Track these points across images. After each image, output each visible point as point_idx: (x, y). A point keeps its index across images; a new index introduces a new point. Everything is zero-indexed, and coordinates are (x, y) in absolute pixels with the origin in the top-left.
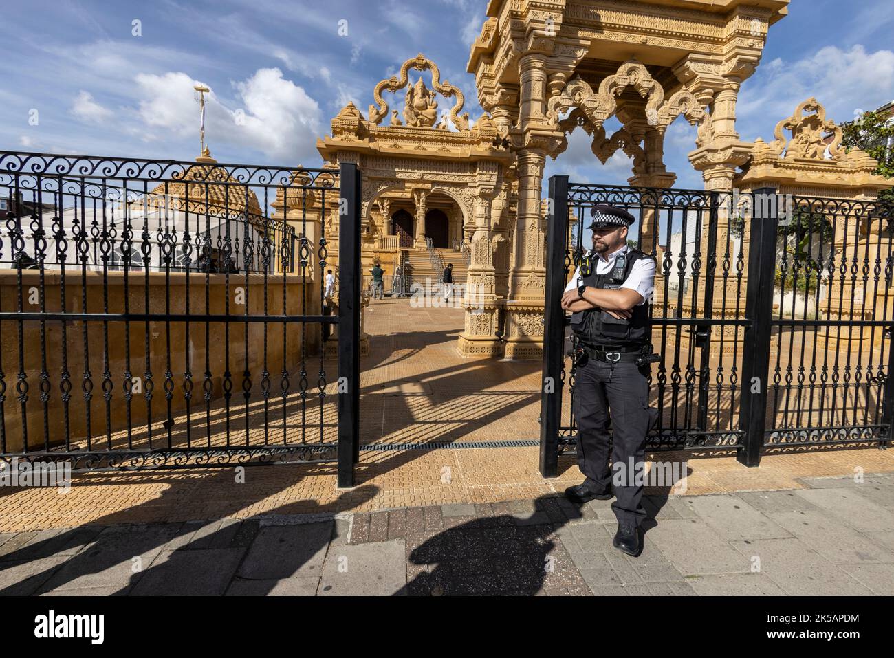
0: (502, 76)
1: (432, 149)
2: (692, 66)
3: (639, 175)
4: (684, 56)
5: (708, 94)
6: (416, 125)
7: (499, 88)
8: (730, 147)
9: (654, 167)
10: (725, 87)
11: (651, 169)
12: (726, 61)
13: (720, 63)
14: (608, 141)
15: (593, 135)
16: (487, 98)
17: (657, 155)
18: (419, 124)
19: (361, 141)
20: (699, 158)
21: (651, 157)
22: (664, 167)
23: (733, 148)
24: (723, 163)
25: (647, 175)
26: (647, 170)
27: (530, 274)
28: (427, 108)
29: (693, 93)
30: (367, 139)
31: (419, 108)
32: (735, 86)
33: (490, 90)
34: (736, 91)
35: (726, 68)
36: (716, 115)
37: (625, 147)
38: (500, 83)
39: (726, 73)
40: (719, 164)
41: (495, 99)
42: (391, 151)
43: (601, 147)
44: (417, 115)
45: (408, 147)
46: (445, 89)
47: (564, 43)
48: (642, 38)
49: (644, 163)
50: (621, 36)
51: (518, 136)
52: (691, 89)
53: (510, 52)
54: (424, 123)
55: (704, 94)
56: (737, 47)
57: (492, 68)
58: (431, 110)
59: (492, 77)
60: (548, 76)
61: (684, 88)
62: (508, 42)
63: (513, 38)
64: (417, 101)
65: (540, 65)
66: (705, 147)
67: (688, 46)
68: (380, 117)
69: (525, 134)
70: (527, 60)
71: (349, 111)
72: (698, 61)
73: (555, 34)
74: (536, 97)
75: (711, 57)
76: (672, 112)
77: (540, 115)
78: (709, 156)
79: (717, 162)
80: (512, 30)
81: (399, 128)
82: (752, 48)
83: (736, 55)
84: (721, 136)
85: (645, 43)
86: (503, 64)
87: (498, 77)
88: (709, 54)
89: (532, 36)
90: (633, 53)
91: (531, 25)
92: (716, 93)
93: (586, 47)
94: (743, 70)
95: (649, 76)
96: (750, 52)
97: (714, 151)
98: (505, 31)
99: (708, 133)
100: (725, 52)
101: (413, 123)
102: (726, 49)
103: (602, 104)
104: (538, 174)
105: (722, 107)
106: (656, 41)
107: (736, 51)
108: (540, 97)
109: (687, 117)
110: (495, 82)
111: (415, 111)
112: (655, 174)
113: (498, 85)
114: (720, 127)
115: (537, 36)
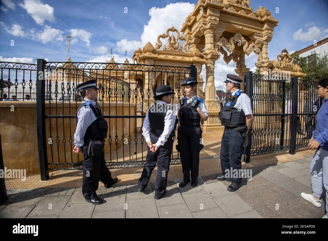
0: (196, 34)
1: (179, 58)
2: (255, 37)
3: (239, 69)
4: (253, 34)
5: (260, 45)
6: (172, 49)
7: (194, 38)
8: (268, 62)
9: (243, 66)
10: (264, 44)
11: (242, 67)
12: (264, 36)
13: (262, 37)
14: (229, 57)
15: (223, 55)
16: (189, 41)
17: (243, 62)
18: (173, 49)
19: (155, 55)
20: (259, 65)
21: (242, 63)
22: (246, 66)
23: (269, 62)
24: (266, 67)
25: (241, 69)
26: (241, 66)
27: (212, 102)
28: (175, 44)
29: (256, 44)
30: (157, 54)
31: (173, 44)
32: (267, 44)
33: (190, 38)
34: (267, 45)
35: (265, 38)
36: (263, 52)
37: (234, 59)
38: (194, 36)
39: (264, 40)
40: (265, 67)
41: (193, 41)
42: (165, 58)
43: (227, 59)
44: (173, 46)
45: (170, 57)
46: (182, 38)
47: (219, 27)
48: (241, 27)
49: (240, 65)
50: (235, 26)
51: (206, 54)
52: (255, 43)
53: (202, 28)
54: (175, 49)
55: (259, 45)
56: (267, 33)
57: (191, 31)
58: (177, 45)
59: (191, 34)
60: (214, 36)
61: (253, 43)
62: (201, 25)
63: (203, 24)
64: (172, 42)
65: (212, 33)
66: (261, 61)
67: (254, 31)
68: (159, 47)
69: (209, 54)
70: (208, 30)
71: (149, 44)
72: (257, 36)
73: (217, 23)
74: (211, 42)
75: (260, 35)
76: (251, 50)
77: (213, 48)
78: (262, 64)
79: (264, 66)
80: (203, 21)
81: (166, 50)
82: (270, 33)
83: (267, 35)
84: (265, 58)
85: (242, 29)
86: (196, 30)
87: (194, 34)
88: (260, 34)
89: (210, 23)
90: (239, 31)
91: (209, 20)
92: (262, 45)
93: (225, 28)
94: (269, 40)
95: (244, 38)
96: (270, 34)
97: (263, 63)
98: (200, 21)
99: (261, 57)
100: (263, 34)
101: (171, 49)
102: (264, 33)
103: (231, 46)
104: (213, 68)
105: (264, 49)
106: (245, 29)
107: (267, 34)
108: (213, 42)
109: (255, 52)
110: (192, 36)
111: (172, 45)
112: (243, 68)
113: (193, 37)
114: (264, 55)
115: (211, 24)
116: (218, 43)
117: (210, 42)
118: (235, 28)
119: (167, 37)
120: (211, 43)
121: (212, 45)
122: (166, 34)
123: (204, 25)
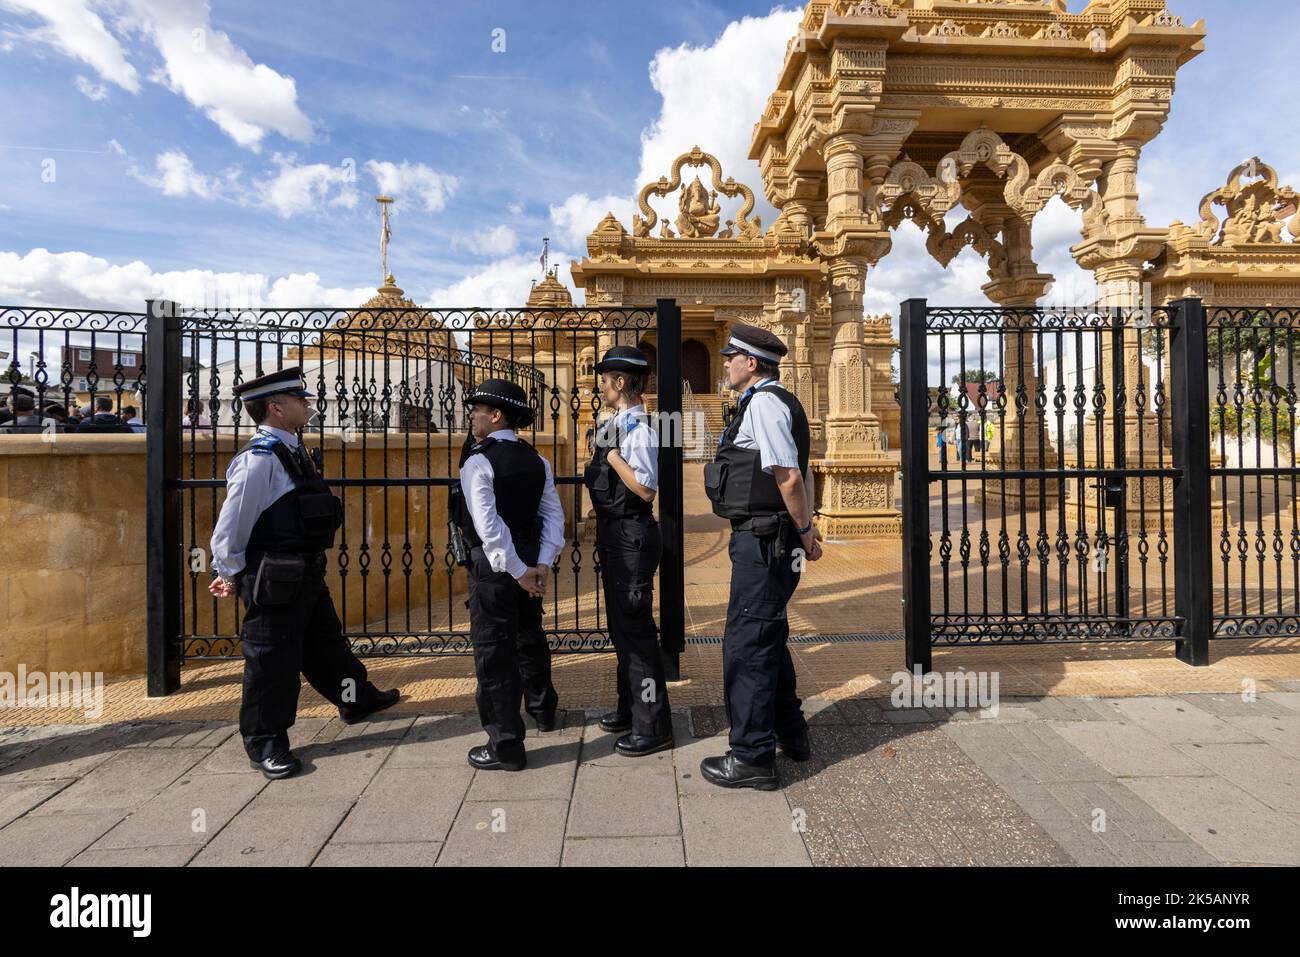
0: (800, 162)
1: (716, 265)
2: (1068, 132)
3: (998, 280)
4: (1055, 120)
5: (1094, 165)
6: (693, 235)
7: (795, 177)
8: (1134, 235)
9: (1019, 267)
10: (1120, 154)
11: (1016, 270)
12: (1118, 119)
13: (1107, 124)
14: (950, 236)
15: (927, 229)
16: (779, 192)
17: (1023, 251)
18: (697, 234)
19: (626, 261)
20: (1087, 254)
21: (1014, 255)
22: (1034, 266)
23: (1138, 237)
24: (1124, 258)
25: (1009, 279)
26: (1009, 270)
27: (855, 423)
28: (706, 214)
29: (1071, 166)
30: (634, 259)
31: (697, 213)
32: (1133, 153)
33: (782, 181)
34: (1136, 158)
35: (1120, 129)
36: (1109, 194)
37: (975, 243)
38: (796, 171)
39: (1119, 135)
40: (1119, 259)
41: (791, 192)
42: (665, 270)
43: (940, 245)
44: (695, 223)
45: (685, 265)
46: (730, 188)
47: (885, 117)
48: (993, 101)
49: (1003, 263)
50: (964, 100)
51: (829, 241)
52: (1070, 160)
53: (813, 134)
54: (703, 233)
55: (1089, 166)
56: (1133, 101)
57: (784, 153)
58: (711, 216)
59: (785, 164)
60: (865, 160)
61: (1058, 160)
62: (810, 121)
63: (817, 116)
64: (694, 205)
65: (854, 148)
66: (1095, 238)
67: (1060, 105)
68: (647, 228)
69: (839, 237)
70: (836, 142)
71: (609, 224)
72: (1075, 124)
73: (873, 107)
74: (851, 189)
75: (1095, 117)
76: (1043, 194)
77: (858, 212)
78: (1103, 250)
79: (1115, 256)
80: (814, 106)
81: (670, 241)
82: (1154, 100)
83: (1132, 111)
84: (1119, 221)
85: (998, 107)
86: (800, 148)
87: (793, 163)
88: (1092, 113)
89: (842, 112)
90: (981, 120)
91: (841, 99)
92: (1106, 165)
93: (915, 119)
94: (1144, 130)
95: (1007, 148)
96: (1152, 106)
97: (1110, 243)
98: (804, 108)
99: (1098, 220)
100: (1114, 108)
101: (690, 233)
102: (1115, 104)
103: (941, 189)
104: (858, 289)
105: (1116, 181)
106: (1013, 103)
107: (1130, 105)
108: (856, 189)
109: (1066, 198)
110: (789, 171)
111: (689, 218)
112: (1021, 277)
113: (793, 174)
114: (1116, 209)
115: (849, 112)
116: (881, 189)
117: (844, 188)
118: (965, 108)
119: (673, 188)
120: (849, 193)
121: (855, 199)
122: (670, 180)
123: (819, 125)
